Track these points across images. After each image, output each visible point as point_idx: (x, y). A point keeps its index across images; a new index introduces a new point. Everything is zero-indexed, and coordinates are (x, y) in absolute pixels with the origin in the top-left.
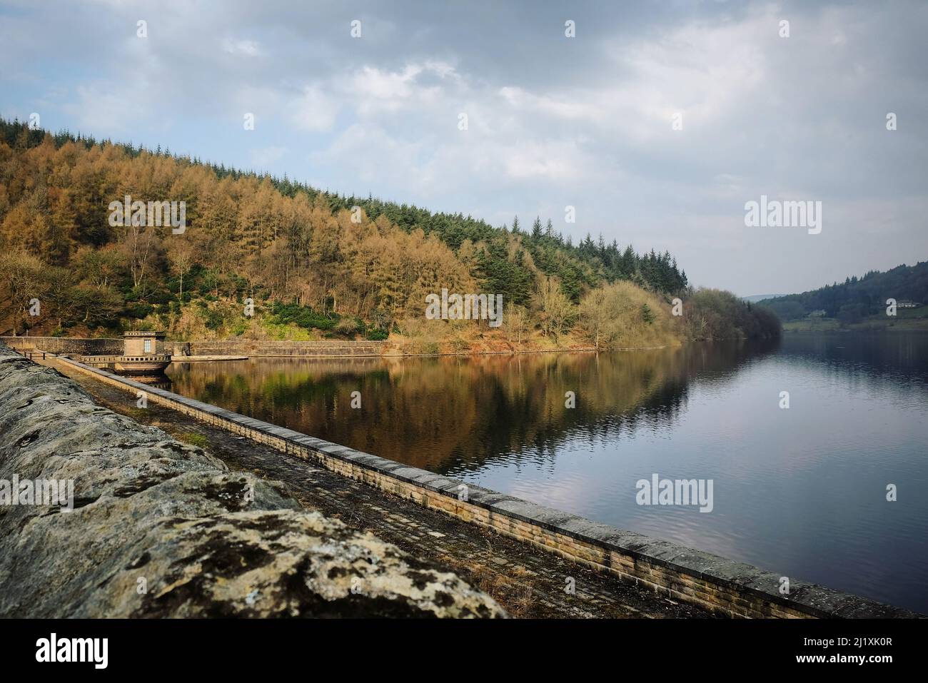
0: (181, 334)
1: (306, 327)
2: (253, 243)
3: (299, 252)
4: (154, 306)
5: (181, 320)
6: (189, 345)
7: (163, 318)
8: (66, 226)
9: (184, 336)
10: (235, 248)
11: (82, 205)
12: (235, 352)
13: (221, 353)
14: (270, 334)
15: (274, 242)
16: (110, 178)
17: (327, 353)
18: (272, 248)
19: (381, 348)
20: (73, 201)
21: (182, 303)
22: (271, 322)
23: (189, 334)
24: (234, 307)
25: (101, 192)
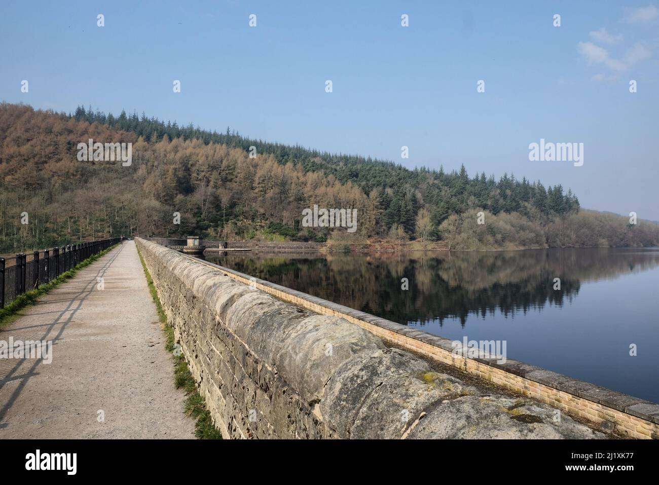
0: (223, 238)
1: (283, 235)
2: (262, 191)
3: (283, 196)
4: (211, 224)
5: (223, 231)
6: (226, 243)
7: (215, 230)
8: (172, 185)
9: (225, 238)
10: (252, 194)
11: (180, 173)
12: (248, 247)
13: (241, 248)
14: (266, 238)
15: (272, 190)
16: (194, 158)
17: (291, 248)
18: (270, 194)
19: (319, 247)
20: (176, 171)
21: (224, 222)
22: (267, 233)
23: (227, 237)
24: (250, 224)
25: (189, 166)
